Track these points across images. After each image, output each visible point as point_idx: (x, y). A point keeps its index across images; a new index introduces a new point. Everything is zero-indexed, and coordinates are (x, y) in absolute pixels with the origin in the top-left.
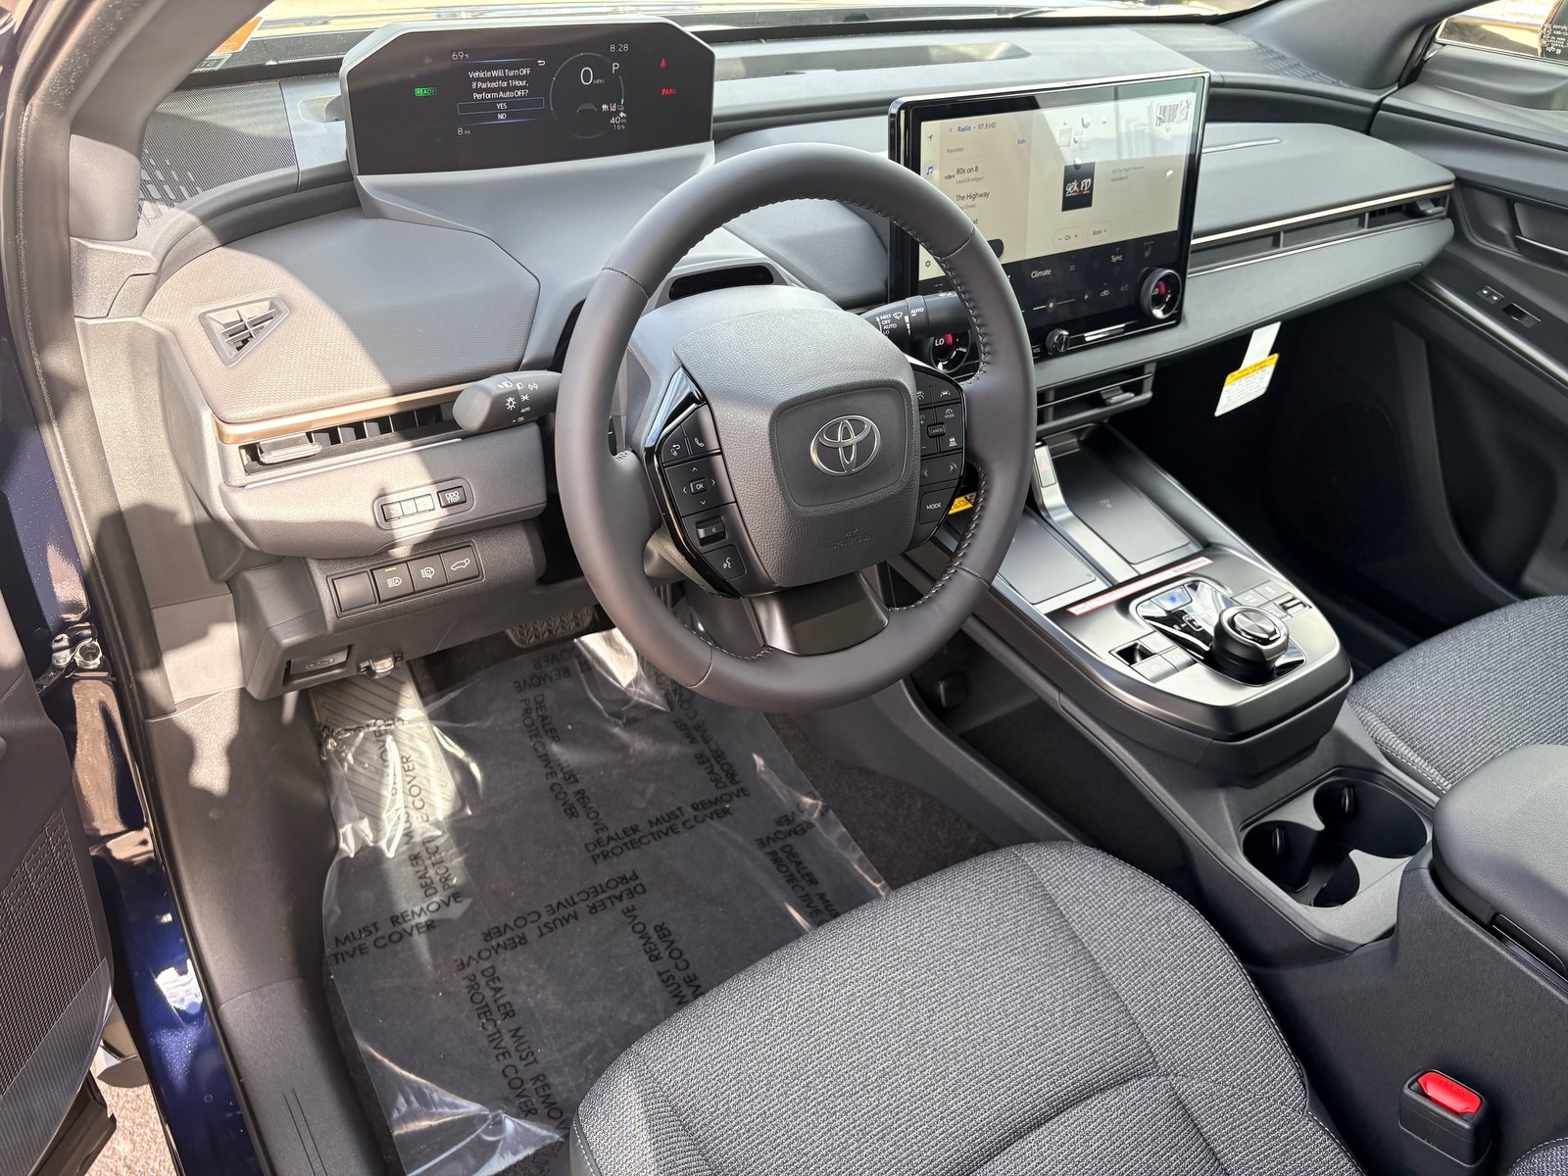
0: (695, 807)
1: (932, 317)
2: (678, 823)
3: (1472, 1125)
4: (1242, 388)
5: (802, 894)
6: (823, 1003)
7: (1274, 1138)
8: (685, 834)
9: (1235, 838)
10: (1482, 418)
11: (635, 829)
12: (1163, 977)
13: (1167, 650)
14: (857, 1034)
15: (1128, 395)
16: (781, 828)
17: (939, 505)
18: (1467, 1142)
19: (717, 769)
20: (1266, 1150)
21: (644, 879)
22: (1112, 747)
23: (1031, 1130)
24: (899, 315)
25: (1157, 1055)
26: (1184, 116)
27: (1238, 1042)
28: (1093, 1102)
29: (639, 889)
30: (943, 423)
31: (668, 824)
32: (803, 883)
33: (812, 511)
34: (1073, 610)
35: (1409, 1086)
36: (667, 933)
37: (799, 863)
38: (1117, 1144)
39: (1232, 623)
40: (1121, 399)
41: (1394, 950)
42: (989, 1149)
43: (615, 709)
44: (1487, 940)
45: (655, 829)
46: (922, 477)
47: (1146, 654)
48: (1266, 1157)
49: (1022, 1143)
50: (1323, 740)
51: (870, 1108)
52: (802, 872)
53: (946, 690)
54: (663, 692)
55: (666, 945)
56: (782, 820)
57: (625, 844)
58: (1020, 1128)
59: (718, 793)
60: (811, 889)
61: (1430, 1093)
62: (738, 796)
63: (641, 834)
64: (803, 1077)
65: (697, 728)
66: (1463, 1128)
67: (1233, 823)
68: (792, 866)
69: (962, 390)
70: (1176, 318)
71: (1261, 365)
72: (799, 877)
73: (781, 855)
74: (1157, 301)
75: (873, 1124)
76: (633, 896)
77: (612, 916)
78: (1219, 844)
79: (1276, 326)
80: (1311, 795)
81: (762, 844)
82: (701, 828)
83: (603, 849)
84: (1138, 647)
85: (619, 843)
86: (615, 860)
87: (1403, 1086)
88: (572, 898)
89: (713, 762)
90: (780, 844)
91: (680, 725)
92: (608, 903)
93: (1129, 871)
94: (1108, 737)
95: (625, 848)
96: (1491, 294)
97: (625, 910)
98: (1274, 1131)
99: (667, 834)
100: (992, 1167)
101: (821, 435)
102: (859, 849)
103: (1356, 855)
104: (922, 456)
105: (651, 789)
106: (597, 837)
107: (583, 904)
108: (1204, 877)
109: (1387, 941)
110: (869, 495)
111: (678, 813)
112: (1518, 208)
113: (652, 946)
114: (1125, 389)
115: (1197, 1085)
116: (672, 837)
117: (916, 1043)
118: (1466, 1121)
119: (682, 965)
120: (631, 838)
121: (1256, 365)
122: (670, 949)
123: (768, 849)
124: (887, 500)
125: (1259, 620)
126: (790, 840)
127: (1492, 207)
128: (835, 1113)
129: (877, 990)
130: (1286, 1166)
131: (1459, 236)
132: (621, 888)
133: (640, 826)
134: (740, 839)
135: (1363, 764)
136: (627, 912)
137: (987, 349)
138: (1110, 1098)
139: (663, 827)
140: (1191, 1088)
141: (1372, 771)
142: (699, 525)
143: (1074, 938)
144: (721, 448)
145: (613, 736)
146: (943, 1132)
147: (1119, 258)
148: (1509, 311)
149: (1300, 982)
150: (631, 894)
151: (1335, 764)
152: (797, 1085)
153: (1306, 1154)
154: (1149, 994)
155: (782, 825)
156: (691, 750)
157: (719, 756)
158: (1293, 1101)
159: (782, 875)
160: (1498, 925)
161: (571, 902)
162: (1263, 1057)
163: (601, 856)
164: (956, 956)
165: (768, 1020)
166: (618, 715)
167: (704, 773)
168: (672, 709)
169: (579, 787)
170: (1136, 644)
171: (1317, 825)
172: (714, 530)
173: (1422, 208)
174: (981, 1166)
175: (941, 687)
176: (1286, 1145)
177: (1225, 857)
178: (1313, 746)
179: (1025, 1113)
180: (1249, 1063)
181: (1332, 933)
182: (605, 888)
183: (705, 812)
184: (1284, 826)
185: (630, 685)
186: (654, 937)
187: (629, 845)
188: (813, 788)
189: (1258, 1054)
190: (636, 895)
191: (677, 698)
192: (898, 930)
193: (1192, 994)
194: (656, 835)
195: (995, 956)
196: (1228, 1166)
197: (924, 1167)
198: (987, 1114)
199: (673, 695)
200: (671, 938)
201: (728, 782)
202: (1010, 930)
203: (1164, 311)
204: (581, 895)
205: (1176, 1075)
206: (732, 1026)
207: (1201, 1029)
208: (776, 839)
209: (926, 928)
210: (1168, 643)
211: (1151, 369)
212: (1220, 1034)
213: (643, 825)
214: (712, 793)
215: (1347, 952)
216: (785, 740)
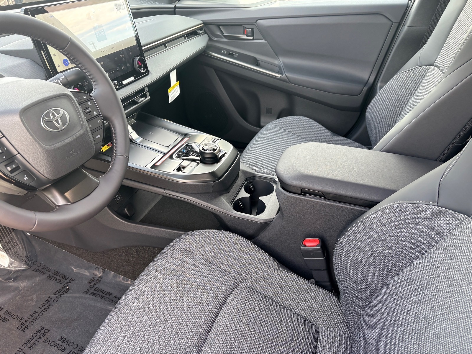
0: (55, 294)
1: (69, 79)
2: (51, 302)
3: (320, 246)
4: (174, 93)
5: (109, 300)
6: (133, 320)
7: (277, 281)
8: (55, 305)
9: (231, 208)
10: (235, 86)
11: (35, 313)
12: (230, 255)
13: (190, 164)
14: (150, 323)
15: (143, 98)
16: (91, 284)
17: (100, 136)
18: (321, 251)
19: (58, 278)
20: (276, 286)
21: (47, 327)
22: (187, 198)
23: (215, 319)
24: (56, 81)
25: (238, 278)
26: (123, 7)
27: (257, 261)
28: (228, 301)
29: (46, 331)
30: (89, 108)
31: (48, 304)
32: (107, 296)
33: (53, 147)
34: (157, 164)
35: (302, 246)
36: (64, 339)
37: (103, 291)
38: (240, 308)
39: (203, 149)
40: (142, 100)
41: (282, 214)
42: (207, 332)
43: (7, 277)
44: (302, 197)
45: (43, 309)
46: (90, 128)
47: (184, 168)
48: (277, 288)
49: (215, 325)
50: (239, 173)
51: (165, 343)
52: (105, 293)
53: (128, 210)
54: (24, 262)
55: (66, 343)
56: (90, 282)
57: (33, 319)
58: (212, 320)
59: (62, 285)
60: (111, 297)
61: (307, 245)
62: (70, 282)
63: (38, 313)
64: (138, 347)
65: (44, 268)
66: (319, 249)
67: (228, 203)
68: (101, 293)
69: (91, 96)
70: (147, 73)
71: (176, 85)
72: (105, 295)
73: (95, 292)
74: (140, 67)
75: (168, 347)
76: (45, 335)
77: (40, 346)
78: (228, 211)
79: (175, 70)
80: (243, 189)
81: (86, 292)
82: (61, 299)
83: (25, 326)
84: (181, 166)
85: (30, 320)
86: (32, 327)
87: (300, 246)
88: (20, 348)
89: (55, 276)
90: (93, 289)
91: (36, 270)
92: (37, 342)
93: (207, 231)
94: (184, 195)
95: (34, 321)
96: (224, 51)
97: (44, 341)
98: (276, 280)
99: (48, 308)
100: (210, 337)
101: (43, 118)
102: (121, 276)
103: (261, 198)
104: (87, 120)
105: (35, 296)
106: (21, 323)
107: (26, 348)
108: (227, 223)
109: (279, 213)
110: (73, 136)
111: (49, 299)
112: (221, 27)
113: (61, 347)
114: (141, 97)
115: (252, 279)
116: (51, 308)
117: (170, 314)
118: (318, 246)
119: (75, 346)
120: (35, 316)
121: (174, 85)
122: (68, 344)
123: (89, 293)
124: (80, 136)
125: (210, 146)
126: (96, 286)
127: (214, 28)
128: (154, 352)
129: (149, 306)
130: (283, 287)
131: (210, 39)
132: (39, 334)
133: (36, 311)
134: (78, 295)
135: (251, 176)
136: (45, 341)
137: (93, 80)
138: (232, 297)
139: (46, 306)
140: (250, 281)
141: (254, 176)
142: (6, 166)
143: (201, 259)
144: (3, 134)
145: (11, 286)
146: (191, 335)
147: (123, 55)
148: (230, 54)
149: (263, 237)
150: (44, 334)
151: (244, 179)
152: (137, 351)
153: (286, 281)
154: (229, 262)
155: (91, 283)
156: (45, 276)
157: (57, 273)
158: (277, 268)
159: (98, 298)
160: (304, 192)
161: (21, 350)
162: (264, 262)
163: (26, 328)
164: (169, 282)
165: (117, 336)
166: (9, 279)
167: (54, 282)
168: (30, 267)
169: (5, 310)
170: (180, 166)
171: (248, 195)
172: (14, 166)
173: (198, 32)
174: (207, 338)
175: (126, 210)
176: (280, 281)
177: (231, 214)
178: (237, 176)
179: (211, 315)
180: (262, 265)
181: (266, 219)
182: (32, 338)
183: (60, 293)
184: (240, 199)
185: (9, 266)
186: (60, 343)
187: (35, 319)
188: (97, 266)
189: (263, 261)
190: (46, 334)
191: (30, 262)
192: (147, 284)
193: (240, 255)
194: (44, 310)
195: (181, 276)
196: (269, 296)
197: (190, 350)
198: (201, 322)
199: (28, 262)
200: (67, 340)
201: (64, 280)
202: (182, 266)
203: (143, 70)
204: (24, 346)
205: (245, 280)
206: (104, 347)
207: (246, 263)
208: (91, 288)
209: (156, 279)
210: (189, 162)
211: (146, 89)
212: (251, 262)
213: (38, 310)
214: (59, 286)
215: (271, 222)
216: (79, 256)
